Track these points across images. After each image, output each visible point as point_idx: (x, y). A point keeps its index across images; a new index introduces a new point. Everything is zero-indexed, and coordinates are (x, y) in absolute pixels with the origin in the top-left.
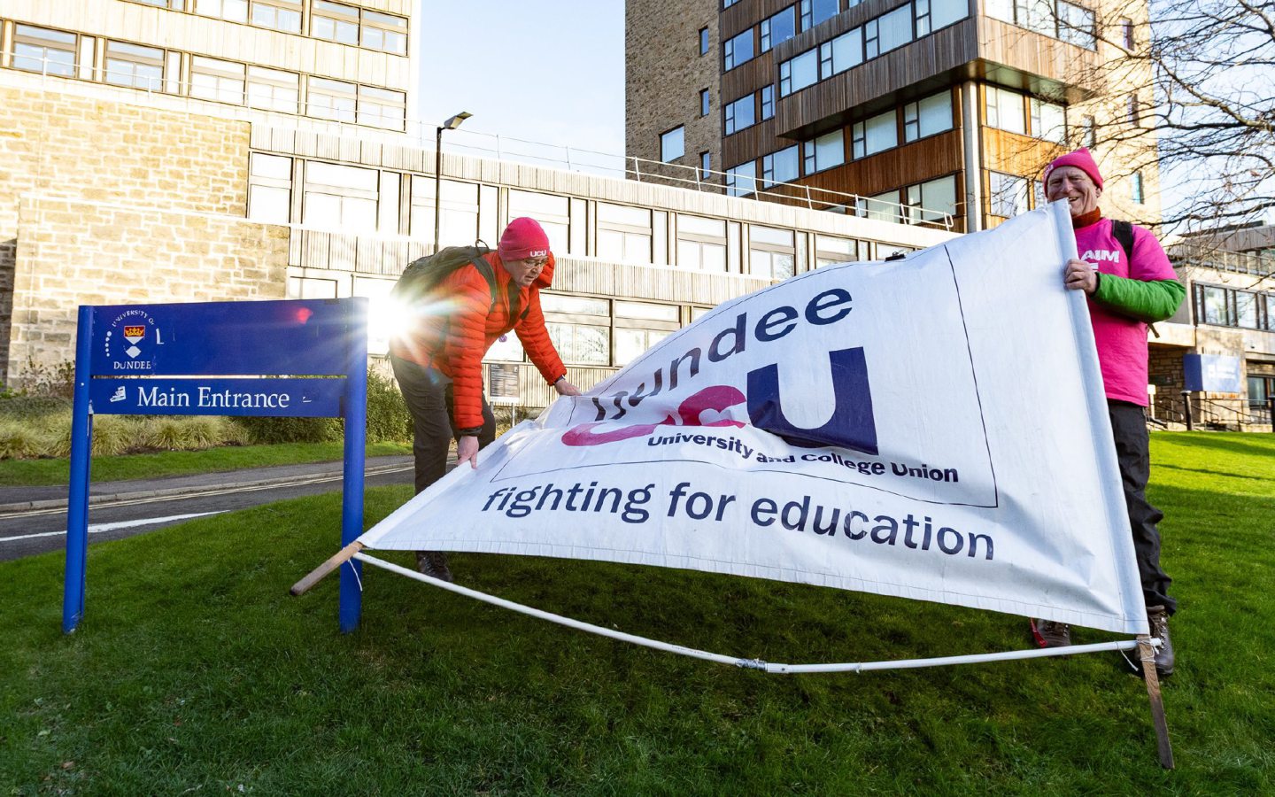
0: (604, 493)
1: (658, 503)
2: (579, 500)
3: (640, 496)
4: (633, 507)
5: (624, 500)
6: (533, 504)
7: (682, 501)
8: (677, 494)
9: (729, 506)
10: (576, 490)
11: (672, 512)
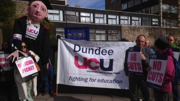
0: (83, 79)
1: (88, 80)
2: (80, 79)
3: (86, 79)
4: (86, 80)
5: (85, 80)
6: (75, 80)
7: (91, 80)
8: (90, 79)
9: (96, 80)
10: (80, 78)
11: (90, 81)
